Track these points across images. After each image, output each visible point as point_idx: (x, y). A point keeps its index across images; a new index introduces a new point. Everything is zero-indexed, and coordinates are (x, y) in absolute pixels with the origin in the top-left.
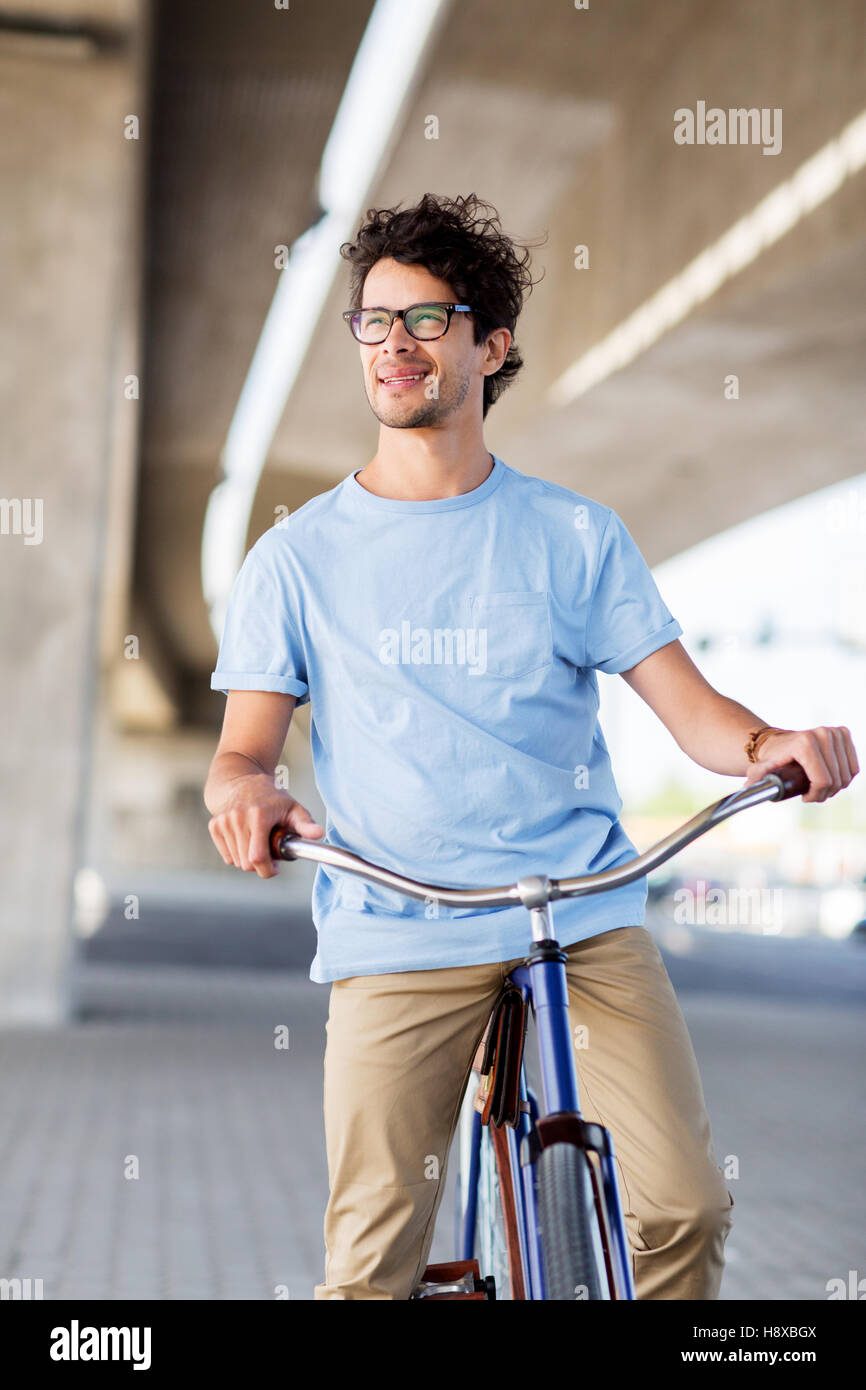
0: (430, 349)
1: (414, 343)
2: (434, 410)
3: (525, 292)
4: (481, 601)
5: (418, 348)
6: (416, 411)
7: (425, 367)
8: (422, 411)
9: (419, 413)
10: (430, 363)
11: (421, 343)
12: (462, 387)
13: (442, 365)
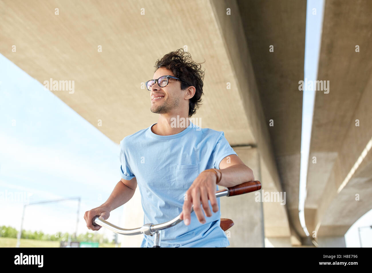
0: (164, 89)
1: (160, 88)
2: (165, 107)
3: (202, 79)
4: (178, 167)
5: (161, 90)
6: (158, 107)
7: (163, 95)
8: (160, 106)
9: (159, 107)
10: (164, 94)
11: (162, 88)
12: (175, 101)
13: (168, 94)
